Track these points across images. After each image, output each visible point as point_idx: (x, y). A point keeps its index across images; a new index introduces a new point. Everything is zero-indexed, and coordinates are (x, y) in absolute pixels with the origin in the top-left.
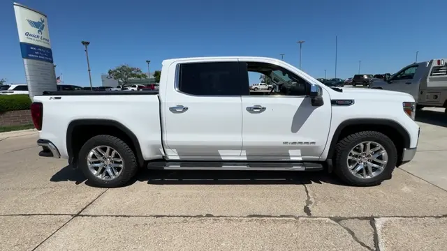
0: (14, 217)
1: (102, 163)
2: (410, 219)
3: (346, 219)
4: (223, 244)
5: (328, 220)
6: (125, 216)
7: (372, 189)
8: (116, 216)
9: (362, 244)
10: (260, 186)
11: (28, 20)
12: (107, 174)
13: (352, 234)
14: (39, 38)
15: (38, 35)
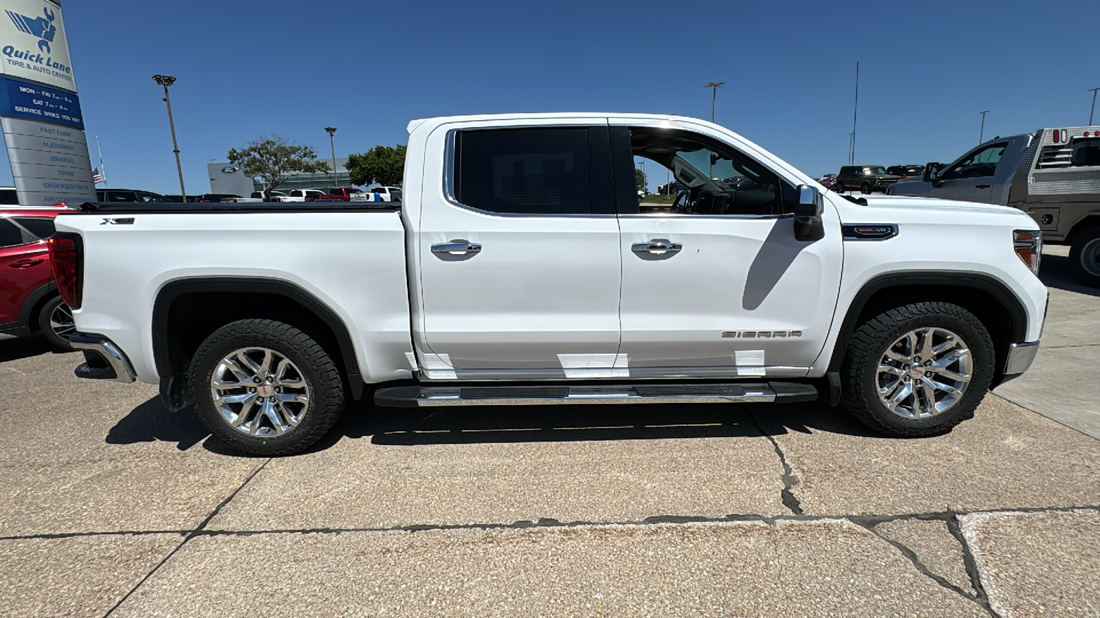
0: (21, 544)
1: (250, 394)
2: (1041, 515)
3: (890, 520)
4: (598, 596)
5: (847, 524)
6: (327, 531)
7: (935, 443)
8: (304, 532)
9: (942, 582)
10: (662, 442)
11: (10, 14)
12: (266, 421)
13: (913, 557)
14: (41, 63)
15: (39, 55)
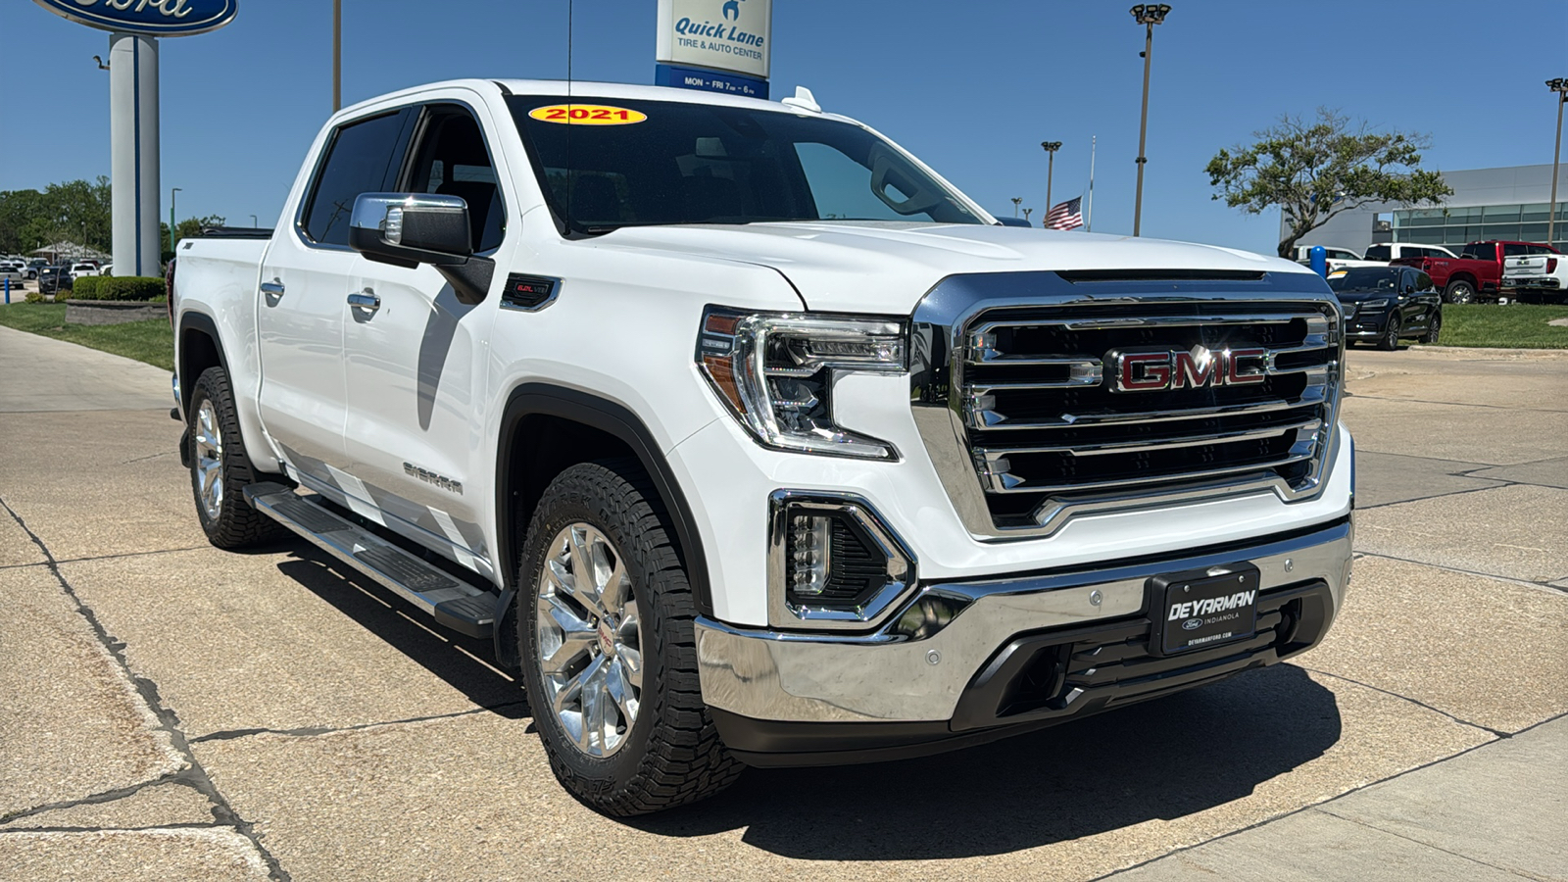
14: (721, 36)
15: (721, 25)
